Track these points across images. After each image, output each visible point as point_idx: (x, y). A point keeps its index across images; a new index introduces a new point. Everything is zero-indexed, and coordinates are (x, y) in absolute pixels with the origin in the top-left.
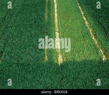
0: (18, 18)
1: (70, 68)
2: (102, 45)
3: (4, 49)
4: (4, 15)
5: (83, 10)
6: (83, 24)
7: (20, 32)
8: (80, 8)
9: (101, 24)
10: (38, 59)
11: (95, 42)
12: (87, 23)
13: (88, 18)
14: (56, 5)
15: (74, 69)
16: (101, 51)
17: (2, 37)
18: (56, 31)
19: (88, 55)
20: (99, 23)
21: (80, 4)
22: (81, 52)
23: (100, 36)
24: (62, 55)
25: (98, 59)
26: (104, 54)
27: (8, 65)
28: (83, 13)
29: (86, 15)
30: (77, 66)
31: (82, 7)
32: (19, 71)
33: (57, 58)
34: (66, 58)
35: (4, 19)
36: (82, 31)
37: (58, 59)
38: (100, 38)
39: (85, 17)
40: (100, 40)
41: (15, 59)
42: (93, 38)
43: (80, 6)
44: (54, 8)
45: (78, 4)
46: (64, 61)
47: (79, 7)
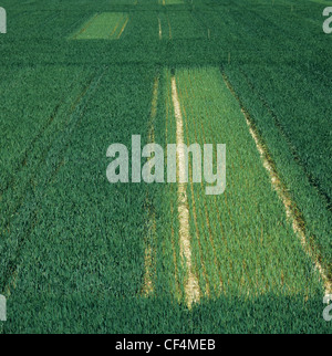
0: (66, 160)
1: (224, 320)
2: (320, 248)
3: (18, 254)
4: (24, 150)
5: (263, 142)
6: (264, 184)
7: (71, 205)
8: (254, 135)
9: (319, 185)
10: (124, 287)
11: (299, 241)
12: (273, 179)
13: (279, 165)
14: (180, 124)
15: (234, 322)
16: (319, 269)
17: (15, 217)
18: (181, 203)
19: (277, 281)
20: (310, 181)
21: (253, 122)
22: (258, 271)
23: (315, 222)
24: (198, 277)
25: (309, 292)
26: (329, 277)
27: (29, 305)
28: (261, 151)
29: (271, 155)
30: (244, 314)
31: (260, 133)
32: (64, 324)
33: (181, 285)
34: (212, 288)
35: (23, 163)
36: (259, 207)
37: (187, 291)
38: (316, 228)
39: (269, 161)
40: (317, 233)
41: (53, 286)
42: (295, 226)
43: (254, 128)
44: (175, 135)
45: (248, 123)
46: (203, 299)
47: (251, 132)
